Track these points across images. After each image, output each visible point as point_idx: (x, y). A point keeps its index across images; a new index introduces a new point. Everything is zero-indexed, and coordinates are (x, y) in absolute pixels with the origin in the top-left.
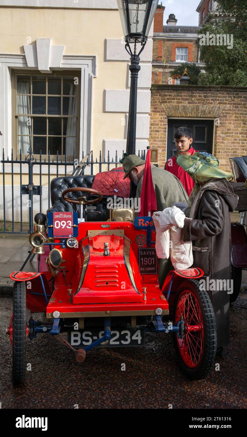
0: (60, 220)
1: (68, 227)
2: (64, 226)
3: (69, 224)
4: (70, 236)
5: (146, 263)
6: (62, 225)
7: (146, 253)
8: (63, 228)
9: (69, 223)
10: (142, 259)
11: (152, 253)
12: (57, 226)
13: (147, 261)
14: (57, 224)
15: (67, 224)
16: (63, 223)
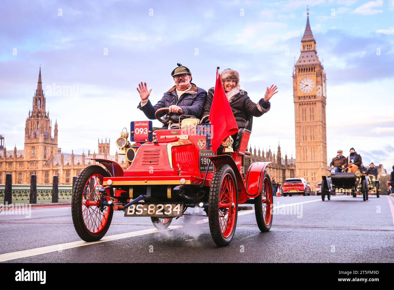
0: (139, 127)
1: (144, 133)
2: (142, 132)
3: (146, 131)
4: (146, 140)
5: (205, 163)
6: (140, 131)
7: (205, 155)
8: (141, 133)
9: (146, 129)
10: (202, 159)
11: (210, 155)
12: (137, 132)
13: (206, 161)
14: (137, 130)
15: (144, 131)
16: (141, 130)
